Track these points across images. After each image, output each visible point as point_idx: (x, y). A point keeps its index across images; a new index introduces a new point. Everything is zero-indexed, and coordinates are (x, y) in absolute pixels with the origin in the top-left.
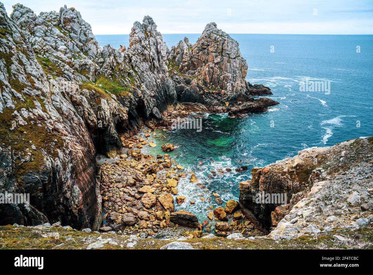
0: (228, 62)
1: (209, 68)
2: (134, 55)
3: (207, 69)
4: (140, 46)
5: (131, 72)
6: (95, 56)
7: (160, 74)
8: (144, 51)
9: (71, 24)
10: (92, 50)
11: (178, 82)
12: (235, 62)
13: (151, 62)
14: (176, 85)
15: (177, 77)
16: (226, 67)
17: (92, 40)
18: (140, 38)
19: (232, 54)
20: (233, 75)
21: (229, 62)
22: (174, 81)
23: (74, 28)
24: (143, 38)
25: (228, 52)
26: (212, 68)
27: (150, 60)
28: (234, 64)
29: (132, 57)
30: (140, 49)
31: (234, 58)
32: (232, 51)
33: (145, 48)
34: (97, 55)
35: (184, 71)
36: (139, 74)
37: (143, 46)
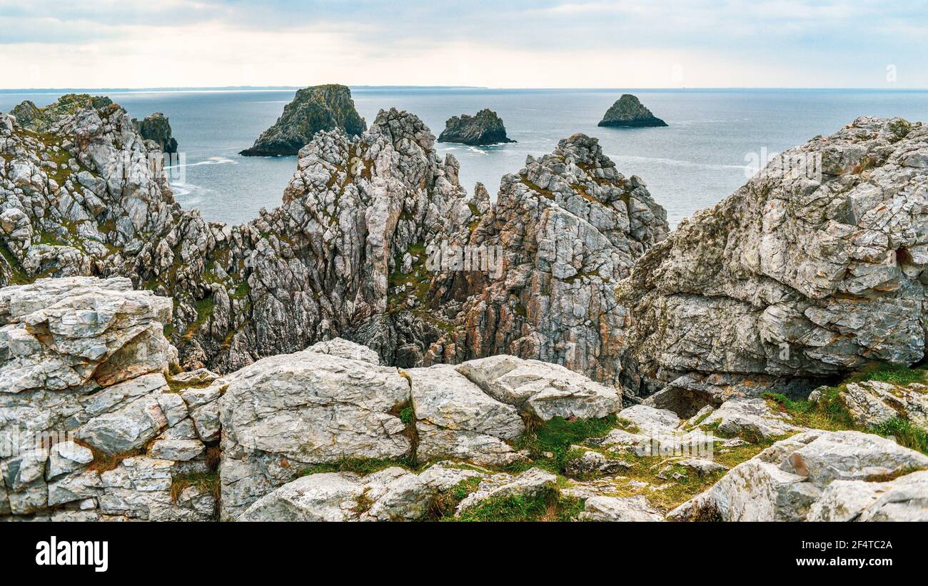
0: (543, 293)
1: (488, 304)
2: (265, 235)
3: (482, 305)
4: (301, 208)
5: (214, 289)
6: (136, 232)
7: (352, 301)
8: (306, 225)
9: (91, 148)
10: (131, 216)
11: (407, 336)
12: (569, 292)
13: (326, 261)
14: (400, 344)
15: (409, 318)
16: (535, 309)
17: (137, 190)
18: (308, 183)
19: (560, 262)
20: (556, 342)
21: (546, 290)
22: (398, 329)
23: (96, 158)
24: (317, 183)
25: (546, 255)
26: (497, 305)
27: (324, 253)
28: (565, 302)
29: (258, 240)
30: (296, 217)
31: (570, 280)
32: (561, 250)
33: (313, 216)
34: (142, 229)
35: (437, 301)
36: (255, 295)
37: (308, 211)
